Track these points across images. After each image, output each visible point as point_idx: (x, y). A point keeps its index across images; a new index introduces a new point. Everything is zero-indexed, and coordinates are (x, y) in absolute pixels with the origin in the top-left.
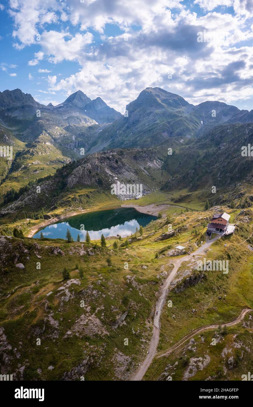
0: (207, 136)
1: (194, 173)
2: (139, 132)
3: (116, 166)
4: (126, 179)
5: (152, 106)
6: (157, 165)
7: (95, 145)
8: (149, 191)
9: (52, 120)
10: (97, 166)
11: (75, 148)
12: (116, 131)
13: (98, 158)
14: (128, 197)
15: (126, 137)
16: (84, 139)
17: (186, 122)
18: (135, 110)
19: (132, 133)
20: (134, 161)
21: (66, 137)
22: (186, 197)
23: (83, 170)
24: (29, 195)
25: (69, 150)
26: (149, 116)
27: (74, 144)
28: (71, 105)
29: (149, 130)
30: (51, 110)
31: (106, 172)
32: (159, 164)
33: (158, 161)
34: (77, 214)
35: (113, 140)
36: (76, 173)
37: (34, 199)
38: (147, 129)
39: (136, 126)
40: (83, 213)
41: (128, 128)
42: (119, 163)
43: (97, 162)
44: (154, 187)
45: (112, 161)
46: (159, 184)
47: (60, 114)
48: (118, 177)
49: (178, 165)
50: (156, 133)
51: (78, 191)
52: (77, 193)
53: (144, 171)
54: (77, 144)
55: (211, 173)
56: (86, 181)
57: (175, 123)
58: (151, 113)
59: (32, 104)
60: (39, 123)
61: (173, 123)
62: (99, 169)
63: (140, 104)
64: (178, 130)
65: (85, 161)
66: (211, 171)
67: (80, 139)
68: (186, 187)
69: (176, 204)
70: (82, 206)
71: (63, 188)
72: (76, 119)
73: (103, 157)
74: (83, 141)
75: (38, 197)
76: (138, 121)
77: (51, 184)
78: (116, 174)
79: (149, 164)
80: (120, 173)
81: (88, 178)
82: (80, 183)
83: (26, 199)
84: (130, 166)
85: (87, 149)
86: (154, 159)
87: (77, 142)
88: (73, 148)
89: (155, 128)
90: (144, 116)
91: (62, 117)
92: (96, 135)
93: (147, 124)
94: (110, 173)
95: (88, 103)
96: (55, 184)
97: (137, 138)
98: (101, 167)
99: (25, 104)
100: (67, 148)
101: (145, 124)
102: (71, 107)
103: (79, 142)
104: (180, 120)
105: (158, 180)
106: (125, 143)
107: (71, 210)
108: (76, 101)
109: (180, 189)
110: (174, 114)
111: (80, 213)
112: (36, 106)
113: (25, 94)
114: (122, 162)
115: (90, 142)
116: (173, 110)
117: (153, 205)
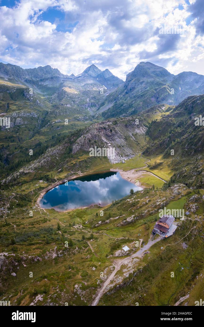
0: (182, 105)
1: (169, 141)
2: (135, 97)
3: (110, 134)
4: (117, 145)
5: (144, 77)
6: (143, 131)
7: (103, 105)
8: (134, 155)
9: (73, 87)
10: (96, 135)
11: (89, 107)
12: (118, 96)
13: (97, 129)
14: (117, 160)
15: (125, 100)
16: (95, 101)
17: (168, 89)
18: (132, 79)
19: (130, 97)
20: (125, 129)
21: (82, 99)
22: (159, 164)
23: (84, 139)
24: (44, 158)
25: (84, 109)
26: (142, 84)
27: (88, 105)
28: (87, 75)
29: (142, 96)
30: (73, 79)
31: (102, 140)
32: (144, 131)
33: (143, 127)
34: (76, 177)
35: (116, 102)
36: (79, 142)
37: (48, 162)
38: (140, 94)
39: (132, 92)
40: (81, 176)
41: (127, 93)
42: (113, 131)
43: (95, 132)
44: (138, 151)
45: (108, 131)
46: (142, 148)
47: (79, 82)
48: (111, 144)
49: (158, 132)
50: (146, 98)
51: (80, 157)
52: (79, 159)
53: (132, 137)
54: (90, 104)
55: (181, 143)
56: (86, 148)
57: (161, 90)
58: (143, 82)
59: (58, 76)
60: (63, 89)
61: (159, 90)
62: (97, 137)
63: (136, 75)
64: (162, 96)
65: (87, 131)
66: (181, 141)
67: (92, 101)
68: (161, 153)
69: (151, 171)
70: (81, 170)
71: (69, 153)
72: (91, 85)
73: (101, 127)
74: (94, 102)
75: (51, 160)
76: (134, 88)
77: (61, 149)
78: (110, 141)
79: (136, 130)
80: (113, 140)
81: (88, 145)
82: (82, 150)
83: (42, 161)
84: (121, 133)
85: (97, 108)
86: (141, 126)
87: (90, 103)
88: (87, 108)
89: (145, 94)
90: (138, 85)
91: (81, 84)
92: (104, 98)
93: (140, 91)
94: (105, 141)
95: (99, 73)
96: (64, 149)
97: (132, 101)
98: (99, 135)
99: (54, 76)
100: (83, 108)
101: (138, 91)
102: (87, 76)
103: (91, 103)
104: (164, 87)
105: (142, 145)
106: (124, 105)
107: (72, 174)
108: (91, 72)
109: (157, 155)
110: (160, 83)
111: (79, 176)
112: (62, 77)
113: (54, 68)
114: (115, 131)
115: (99, 103)
116: (160, 79)
117: (133, 171)
